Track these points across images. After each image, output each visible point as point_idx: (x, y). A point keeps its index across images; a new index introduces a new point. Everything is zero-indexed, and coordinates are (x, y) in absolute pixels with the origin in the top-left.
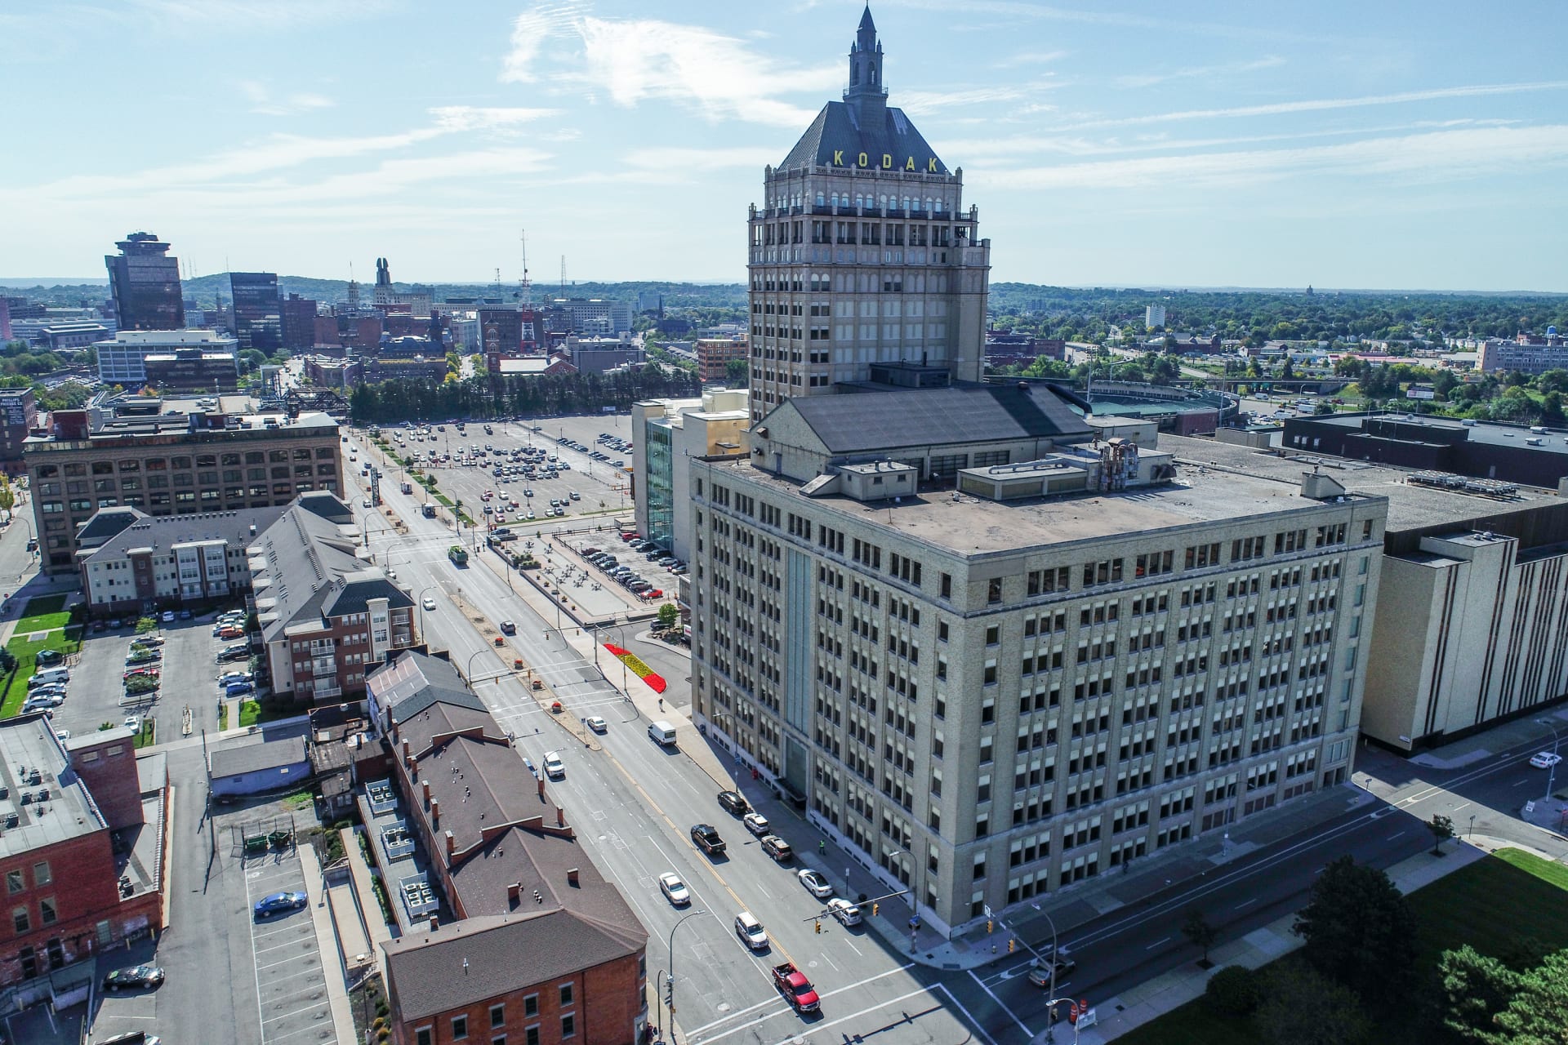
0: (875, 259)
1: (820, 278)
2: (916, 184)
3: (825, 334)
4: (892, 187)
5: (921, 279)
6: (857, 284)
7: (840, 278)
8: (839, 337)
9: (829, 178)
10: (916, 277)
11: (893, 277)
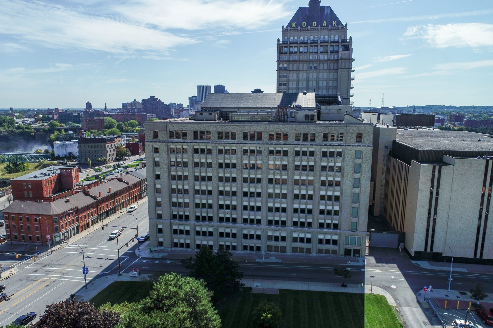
0: (305, 59)
1: (283, 65)
2: (326, 31)
3: (285, 85)
4: (316, 32)
5: (325, 65)
6: (299, 67)
7: (291, 65)
8: (290, 86)
9: (289, 32)
10: (323, 64)
11: (313, 64)
